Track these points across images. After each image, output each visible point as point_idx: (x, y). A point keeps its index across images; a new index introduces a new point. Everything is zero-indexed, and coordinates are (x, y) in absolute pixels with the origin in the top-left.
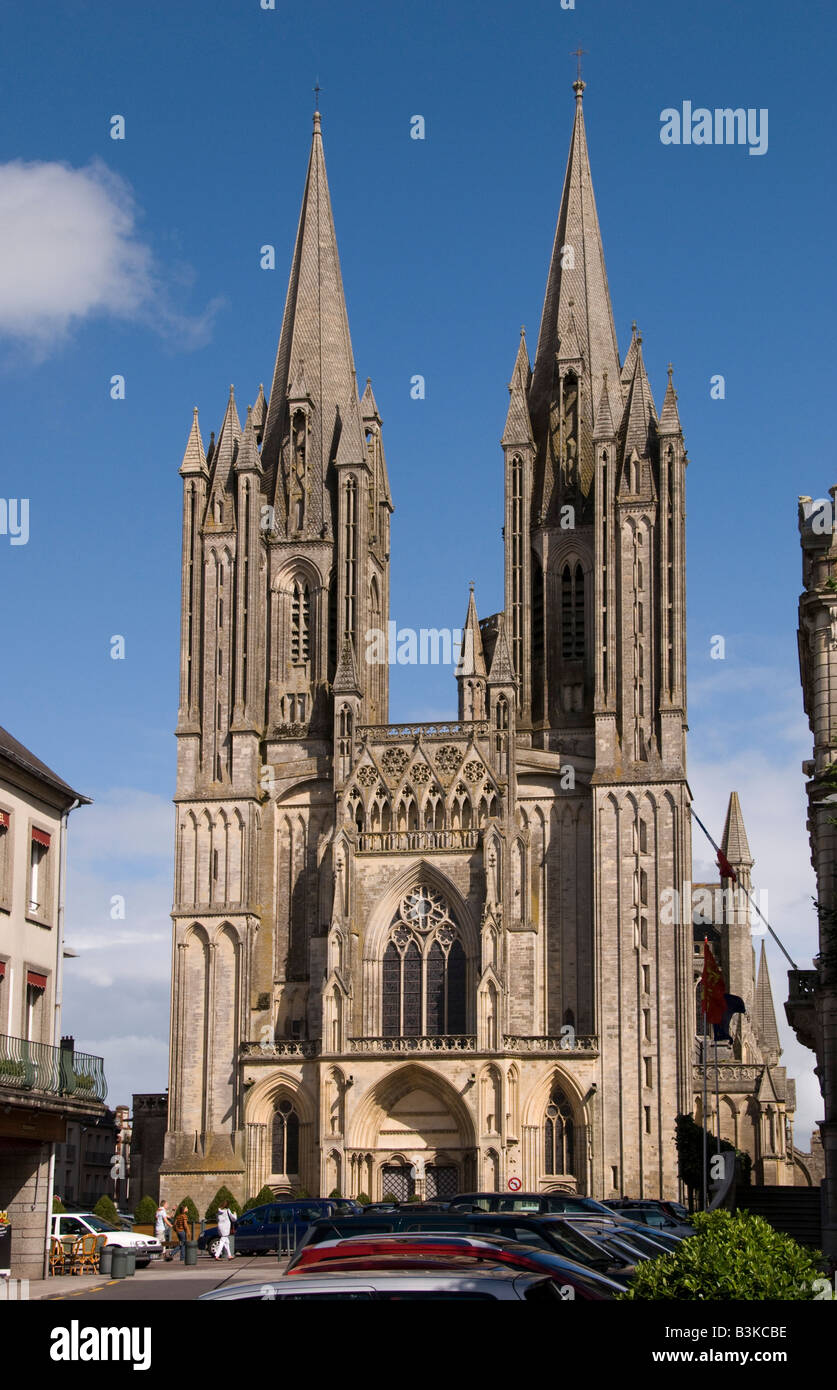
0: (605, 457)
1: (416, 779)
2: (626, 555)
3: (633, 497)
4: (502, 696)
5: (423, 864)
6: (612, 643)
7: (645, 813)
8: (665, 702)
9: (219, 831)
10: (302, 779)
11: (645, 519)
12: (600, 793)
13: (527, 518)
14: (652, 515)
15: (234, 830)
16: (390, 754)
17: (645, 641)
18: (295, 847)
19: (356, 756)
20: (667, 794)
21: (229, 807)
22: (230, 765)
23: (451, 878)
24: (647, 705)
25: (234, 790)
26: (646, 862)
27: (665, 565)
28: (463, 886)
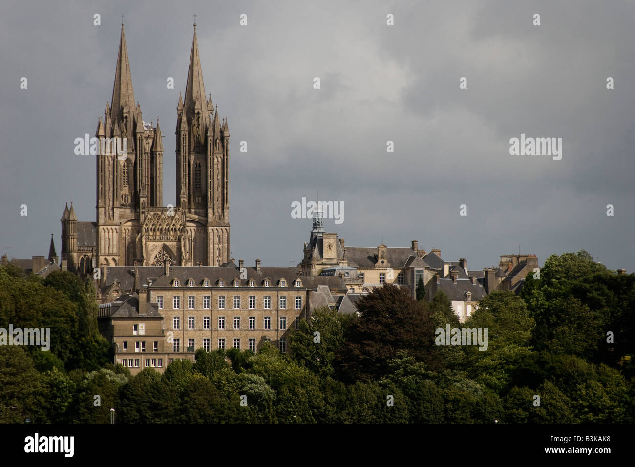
0: (210, 140)
1: (162, 222)
2: (216, 166)
3: (217, 152)
4: (184, 201)
5: (164, 244)
6: (212, 190)
7: (220, 234)
8: (225, 205)
9: (111, 233)
10: (130, 219)
11: (220, 157)
12: (210, 228)
13: (187, 151)
14: (222, 157)
15: (115, 233)
16: (155, 214)
17: (220, 189)
18: (127, 237)
19: (146, 214)
20: (226, 229)
21: (114, 227)
22: (113, 216)
23: (171, 248)
24: (220, 205)
25: (115, 222)
26: (221, 246)
27: (225, 170)
28: (174, 250)
